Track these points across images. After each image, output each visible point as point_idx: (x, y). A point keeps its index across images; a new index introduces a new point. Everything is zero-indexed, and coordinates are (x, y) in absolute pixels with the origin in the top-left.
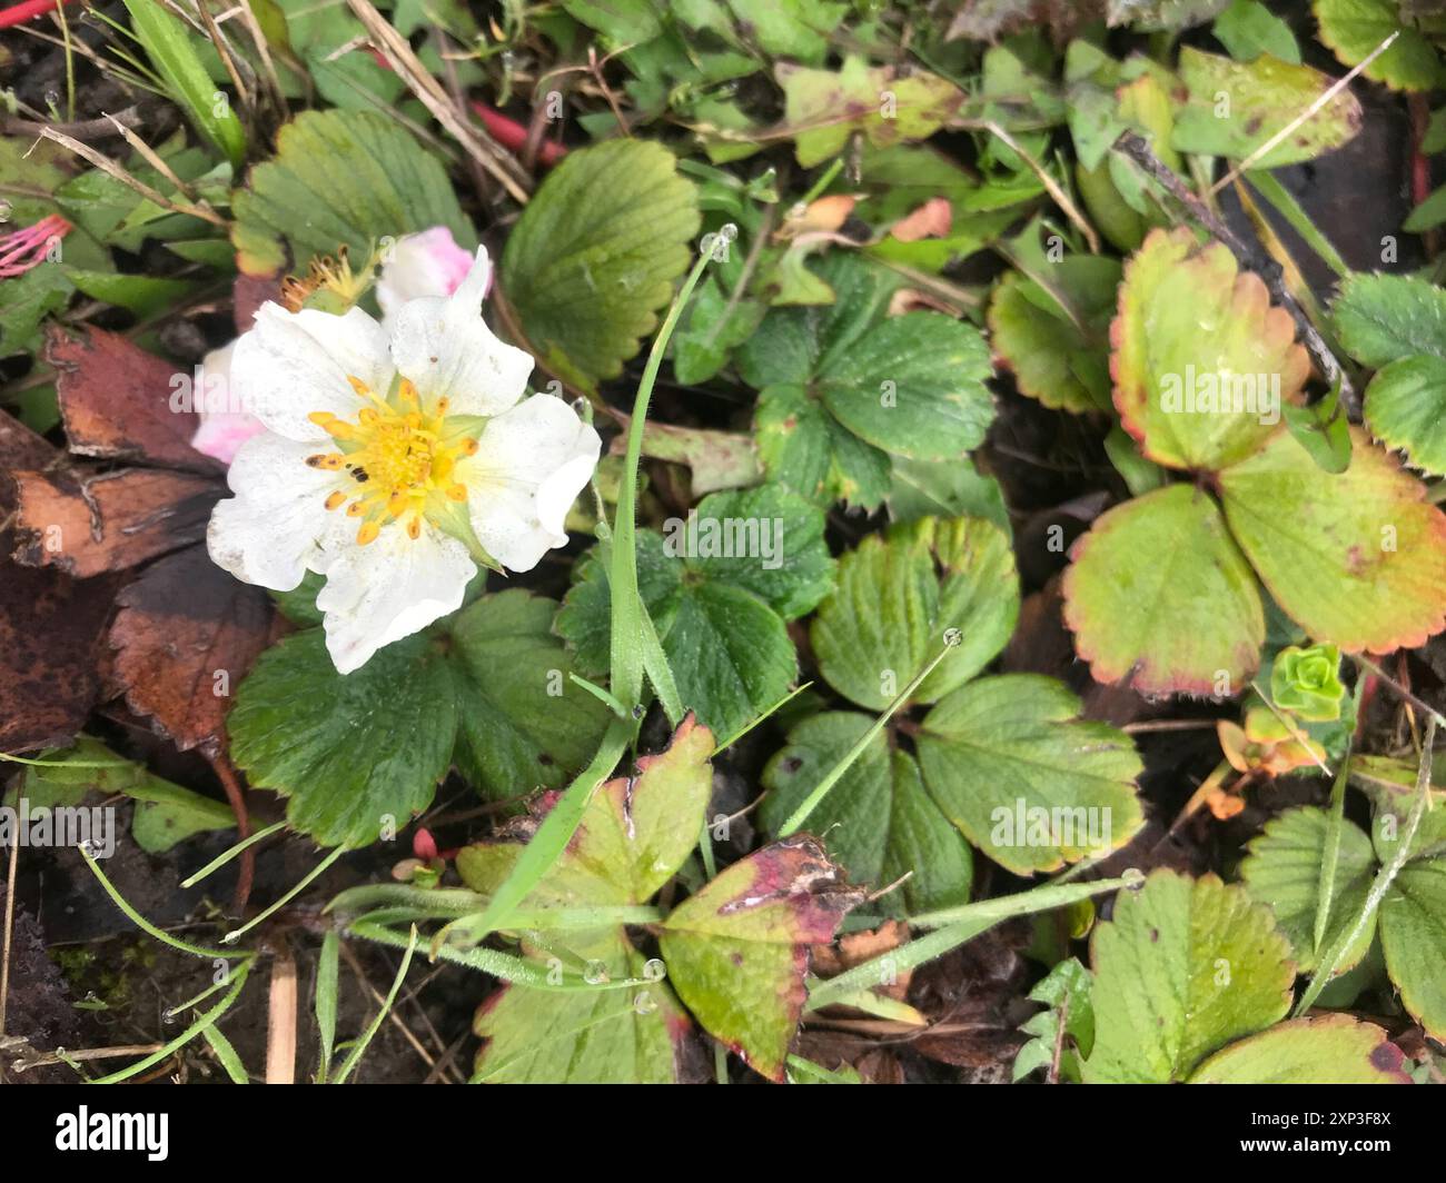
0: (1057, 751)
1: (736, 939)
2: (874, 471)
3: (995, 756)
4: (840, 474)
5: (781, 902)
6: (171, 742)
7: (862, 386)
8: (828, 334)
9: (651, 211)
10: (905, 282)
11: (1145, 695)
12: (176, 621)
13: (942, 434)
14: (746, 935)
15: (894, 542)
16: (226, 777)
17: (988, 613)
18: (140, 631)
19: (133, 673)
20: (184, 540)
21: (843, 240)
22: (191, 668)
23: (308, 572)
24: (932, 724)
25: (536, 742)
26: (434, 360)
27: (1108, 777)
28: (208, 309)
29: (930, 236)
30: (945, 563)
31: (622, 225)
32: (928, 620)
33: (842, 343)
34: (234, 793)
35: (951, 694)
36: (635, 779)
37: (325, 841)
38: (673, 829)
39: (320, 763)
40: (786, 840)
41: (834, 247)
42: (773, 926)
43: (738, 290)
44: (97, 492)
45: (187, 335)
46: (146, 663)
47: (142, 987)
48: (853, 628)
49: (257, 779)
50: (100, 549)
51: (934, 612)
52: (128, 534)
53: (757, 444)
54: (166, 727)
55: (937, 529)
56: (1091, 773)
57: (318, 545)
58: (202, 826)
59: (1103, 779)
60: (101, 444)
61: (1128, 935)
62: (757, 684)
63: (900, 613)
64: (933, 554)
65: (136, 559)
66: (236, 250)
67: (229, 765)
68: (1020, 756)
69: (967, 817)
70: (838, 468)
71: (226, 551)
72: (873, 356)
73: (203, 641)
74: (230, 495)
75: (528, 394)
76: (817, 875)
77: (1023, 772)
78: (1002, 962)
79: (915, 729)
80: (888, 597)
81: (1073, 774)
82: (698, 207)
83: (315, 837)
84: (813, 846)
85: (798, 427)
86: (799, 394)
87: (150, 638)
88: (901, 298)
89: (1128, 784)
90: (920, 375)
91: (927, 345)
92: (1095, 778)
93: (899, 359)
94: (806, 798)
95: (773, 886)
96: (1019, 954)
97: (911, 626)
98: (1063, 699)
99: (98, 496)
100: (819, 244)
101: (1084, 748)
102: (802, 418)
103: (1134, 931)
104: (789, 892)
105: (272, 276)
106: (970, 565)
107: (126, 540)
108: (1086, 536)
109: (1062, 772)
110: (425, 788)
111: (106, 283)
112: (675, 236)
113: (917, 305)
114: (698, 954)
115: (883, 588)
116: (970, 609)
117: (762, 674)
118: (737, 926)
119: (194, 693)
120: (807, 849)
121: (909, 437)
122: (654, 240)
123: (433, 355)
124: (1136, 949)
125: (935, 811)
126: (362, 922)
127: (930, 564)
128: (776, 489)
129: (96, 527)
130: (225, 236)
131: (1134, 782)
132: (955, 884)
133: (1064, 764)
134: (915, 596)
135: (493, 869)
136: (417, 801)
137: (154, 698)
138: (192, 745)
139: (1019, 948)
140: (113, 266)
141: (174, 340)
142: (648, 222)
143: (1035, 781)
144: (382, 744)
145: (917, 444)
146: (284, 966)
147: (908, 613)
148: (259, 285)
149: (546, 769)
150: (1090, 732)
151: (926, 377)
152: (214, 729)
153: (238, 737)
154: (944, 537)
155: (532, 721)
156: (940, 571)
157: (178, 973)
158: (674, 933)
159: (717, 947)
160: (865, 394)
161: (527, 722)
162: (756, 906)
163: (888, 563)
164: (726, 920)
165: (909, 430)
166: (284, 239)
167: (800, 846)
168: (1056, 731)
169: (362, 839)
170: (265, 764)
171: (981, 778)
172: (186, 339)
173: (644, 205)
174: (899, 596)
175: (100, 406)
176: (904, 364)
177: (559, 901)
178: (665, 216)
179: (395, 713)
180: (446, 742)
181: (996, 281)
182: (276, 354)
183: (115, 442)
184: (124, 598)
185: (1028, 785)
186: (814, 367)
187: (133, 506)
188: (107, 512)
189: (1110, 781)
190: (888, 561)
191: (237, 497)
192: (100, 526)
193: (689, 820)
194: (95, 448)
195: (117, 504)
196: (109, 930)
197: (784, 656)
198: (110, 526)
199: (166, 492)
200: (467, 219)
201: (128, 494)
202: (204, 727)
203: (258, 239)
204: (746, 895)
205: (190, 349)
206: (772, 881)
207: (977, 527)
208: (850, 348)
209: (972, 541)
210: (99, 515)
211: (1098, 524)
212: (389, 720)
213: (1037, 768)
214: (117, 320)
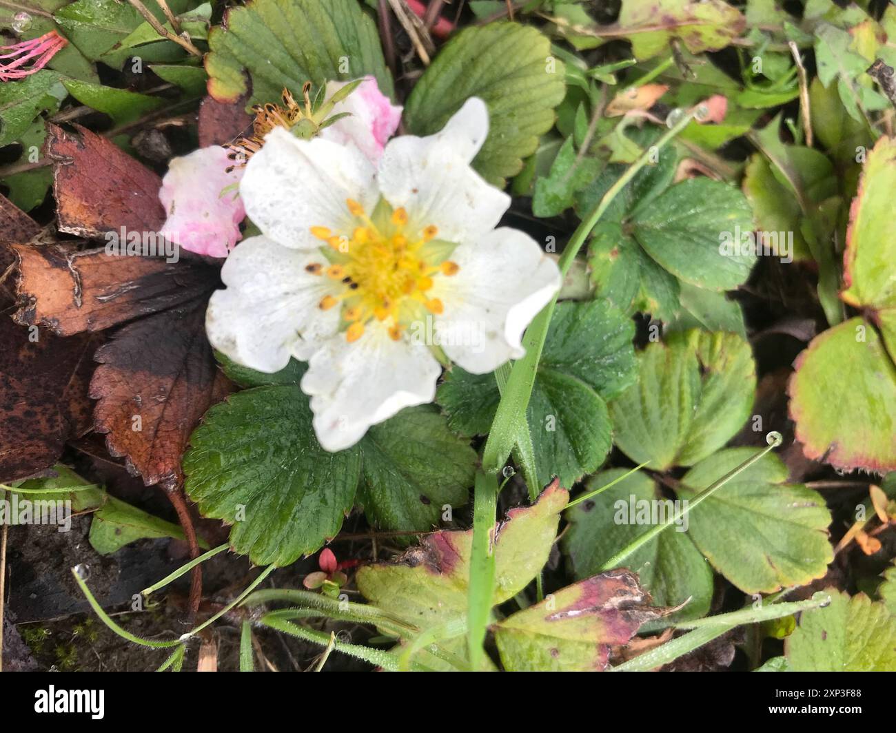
0: (776, 505)
1: (555, 638)
2: (669, 295)
3: (734, 506)
4: (647, 296)
5: (596, 615)
6: (140, 478)
7: (665, 229)
8: (640, 188)
9: (531, 81)
10: (688, 153)
11: (836, 469)
12: (140, 376)
13: (723, 271)
14: (564, 636)
15: (673, 347)
16: (179, 506)
17: (736, 403)
18: (114, 384)
19: (110, 420)
20: (148, 310)
21: (653, 118)
22: (153, 415)
23: (292, 359)
24: (687, 481)
25: (417, 484)
26: (415, 191)
27: (809, 526)
28: (177, 123)
29: (711, 122)
30: (706, 364)
31: (508, 90)
32: (692, 406)
33: (651, 196)
34: (186, 519)
35: (703, 460)
36: (504, 524)
37: (259, 561)
38: (526, 560)
39: (257, 498)
40: (609, 572)
41: (648, 123)
42: (586, 631)
43: (584, 147)
44: (79, 266)
45: (157, 142)
46: (119, 411)
47: (86, 654)
48: (638, 407)
49: (208, 511)
50: (79, 313)
51: (698, 398)
52: (102, 301)
53: (590, 268)
54: (136, 466)
55: (701, 340)
56: (797, 522)
57: (300, 335)
58: (144, 534)
59: (805, 527)
60: (84, 227)
61: (809, 635)
62: (586, 452)
63: (674, 399)
64: (698, 356)
65: (109, 324)
66: (208, 77)
67: (184, 497)
68: (749, 507)
69: (713, 550)
70: (645, 290)
71: (223, 336)
72: (673, 207)
73: (161, 394)
74: (223, 287)
75: (499, 226)
76: (628, 598)
77: (751, 519)
78: (725, 653)
79: (675, 483)
80: (667, 386)
81: (786, 522)
82: (565, 81)
83: (251, 558)
84: (630, 578)
85: (620, 256)
86: (618, 231)
87: (121, 390)
88: (686, 165)
89: (822, 531)
90: (708, 226)
91: (712, 203)
92: (800, 526)
93: (692, 211)
94: (631, 544)
95: (591, 604)
96: (737, 648)
97: (681, 410)
98: (777, 467)
99: (80, 269)
100: (636, 119)
101: (795, 504)
102: (622, 249)
103: (812, 633)
104: (602, 607)
105: (234, 100)
106: (724, 367)
107: (100, 306)
108: (806, 352)
109: (778, 521)
110: (336, 519)
111: (92, 92)
112: (547, 102)
113: (695, 172)
114: (526, 646)
115: (663, 381)
116: (723, 400)
117: (590, 444)
118: (559, 630)
119: (156, 436)
120: (624, 580)
121: (701, 272)
122: (530, 103)
123: (414, 186)
124: (812, 645)
125: (691, 546)
126: (272, 617)
127: (697, 365)
128: (605, 303)
129: (77, 295)
130: (201, 63)
131: (827, 531)
132: (702, 599)
133: (779, 515)
134: (686, 388)
135: (385, 584)
136: (329, 530)
137: (126, 442)
138: (156, 481)
139: (738, 644)
140: (97, 78)
141: (144, 144)
142: (528, 89)
143: (760, 526)
144: (305, 484)
145: (706, 277)
146: (208, 647)
147: (681, 400)
148: (221, 107)
149: (426, 507)
150: (798, 492)
151: (711, 227)
152: (173, 469)
153: (194, 476)
154: (707, 344)
155: (416, 469)
156: (703, 370)
157: (114, 644)
158: (506, 630)
159: (540, 643)
160: (668, 236)
161: (411, 468)
162: (575, 616)
163: (668, 362)
164: (550, 625)
165: (701, 266)
166: (247, 72)
167: (618, 578)
168: (774, 491)
169: (288, 560)
170: (216, 498)
171: (724, 522)
172: (157, 145)
173: (526, 76)
174: (675, 388)
175: (86, 195)
176: (695, 215)
177: (431, 609)
178: (540, 86)
179: (313, 458)
180: (352, 484)
181: (747, 160)
182: (279, 172)
183: (96, 226)
184: (103, 355)
185: (756, 530)
186: (628, 211)
187: (107, 279)
188: (87, 282)
189: (810, 529)
190: (668, 360)
191: (228, 288)
192: (80, 294)
193: (538, 555)
194: (79, 229)
195: (94, 277)
196: (63, 612)
197: (606, 432)
198: (88, 294)
199: (133, 268)
200: (388, 70)
201: (103, 268)
202: (166, 467)
203: (227, 69)
204: (569, 609)
205: (158, 154)
206: (591, 600)
207: (730, 340)
208: (657, 200)
209: (727, 350)
210: (81, 285)
211: (812, 344)
212: (309, 464)
213: (759, 516)
214: (98, 123)
